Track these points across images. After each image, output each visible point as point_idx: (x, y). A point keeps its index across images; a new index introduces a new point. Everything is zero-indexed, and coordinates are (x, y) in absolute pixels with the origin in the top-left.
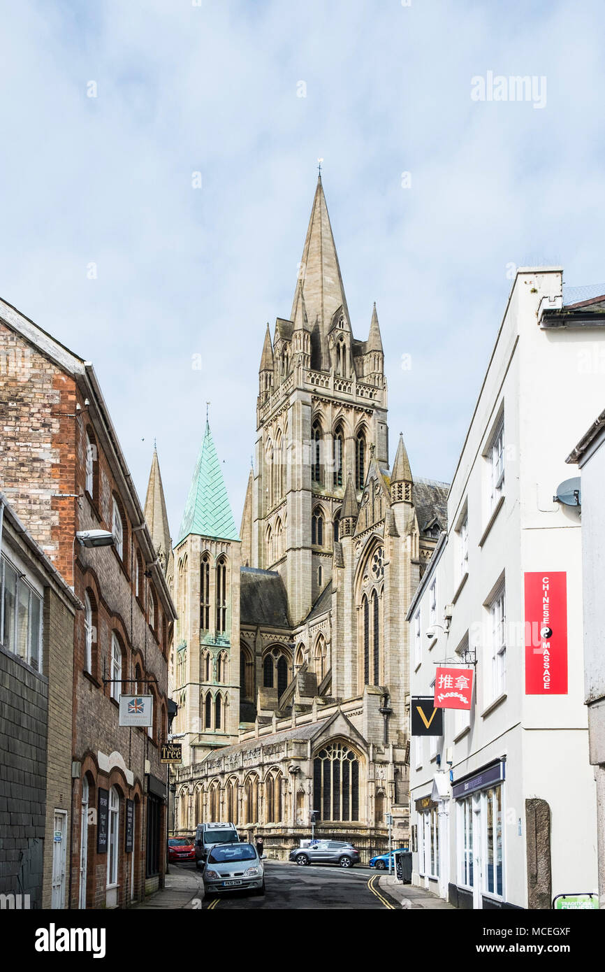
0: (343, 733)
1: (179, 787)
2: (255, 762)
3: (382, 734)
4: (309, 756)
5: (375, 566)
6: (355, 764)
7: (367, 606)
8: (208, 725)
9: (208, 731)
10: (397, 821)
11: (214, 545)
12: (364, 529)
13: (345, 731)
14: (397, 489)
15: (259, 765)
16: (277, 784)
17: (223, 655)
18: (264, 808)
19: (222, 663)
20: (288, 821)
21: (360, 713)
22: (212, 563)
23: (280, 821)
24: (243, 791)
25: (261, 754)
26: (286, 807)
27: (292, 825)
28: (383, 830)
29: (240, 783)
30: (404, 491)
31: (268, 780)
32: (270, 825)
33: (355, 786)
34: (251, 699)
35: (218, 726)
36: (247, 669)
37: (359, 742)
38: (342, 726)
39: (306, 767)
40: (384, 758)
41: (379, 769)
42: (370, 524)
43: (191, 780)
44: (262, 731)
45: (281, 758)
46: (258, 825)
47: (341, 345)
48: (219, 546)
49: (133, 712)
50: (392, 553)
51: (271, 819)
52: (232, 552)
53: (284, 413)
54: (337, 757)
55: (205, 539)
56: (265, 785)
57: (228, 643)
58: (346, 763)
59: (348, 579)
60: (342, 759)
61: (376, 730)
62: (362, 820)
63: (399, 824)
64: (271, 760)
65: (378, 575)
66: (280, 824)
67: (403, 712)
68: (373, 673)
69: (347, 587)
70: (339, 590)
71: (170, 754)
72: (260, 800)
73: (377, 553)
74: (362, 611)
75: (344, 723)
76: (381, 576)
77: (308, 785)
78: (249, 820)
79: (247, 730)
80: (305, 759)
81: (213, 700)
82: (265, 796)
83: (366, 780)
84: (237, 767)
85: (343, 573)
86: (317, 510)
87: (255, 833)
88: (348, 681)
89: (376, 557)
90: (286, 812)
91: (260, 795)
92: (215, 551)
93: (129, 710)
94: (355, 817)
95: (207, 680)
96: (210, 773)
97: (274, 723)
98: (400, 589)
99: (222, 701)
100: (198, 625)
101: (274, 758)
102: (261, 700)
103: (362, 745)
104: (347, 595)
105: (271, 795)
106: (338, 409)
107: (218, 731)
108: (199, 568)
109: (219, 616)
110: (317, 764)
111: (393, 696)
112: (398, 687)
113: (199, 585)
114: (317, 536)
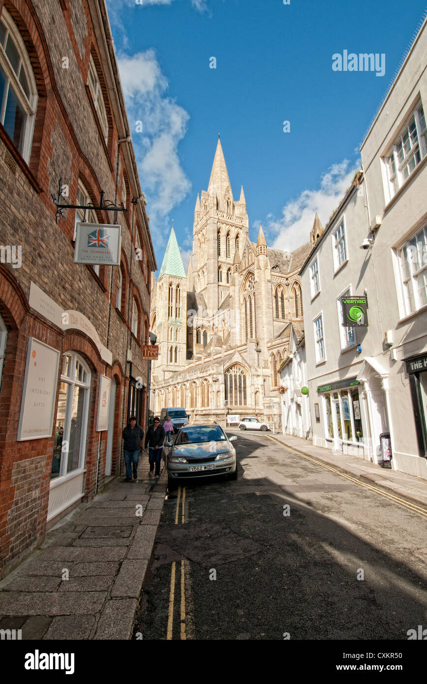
0: (238, 361)
1: (157, 391)
2: (195, 377)
3: (257, 362)
4: (222, 372)
5: (250, 285)
6: (244, 377)
7: (246, 303)
8: (171, 361)
9: (171, 364)
10: (266, 405)
11: (175, 279)
12: (244, 268)
13: (240, 360)
14: (260, 249)
15: (197, 378)
16: (206, 387)
17: (179, 328)
18: (199, 400)
19: (178, 332)
20: (212, 406)
21: (246, 352)
22: (174, 287)
23: (208, 406)
24: (189, 392)
25: (198, 373)
26: (211, 399)
27: (214, 408)
28: (258, 409)
29: (187, 388)
30: (263, 250)
31: (202, 385)
32: (203, 409)
33: (245, 388)
34: (190, 350)
35: (176, 361)
36: (189, 336)
37: (246, 365)
38: (238, 358)
39: (221, 378)
40: (259, 374)
41: (255, 379)
42: (247, 266)
43: (163, 387)
44: (197, 363)
45: (208, 374)
46: (196, 409)
47: (229, 201)
48: (177, 280)
49: (94, 245)
50: (259, 277)
51: (203, 405)
52: (183, 282)
53: (205, 228)
54: (236, 373)
55: (171, 276)
56: (200, 388)
57: (181, 323)
58: (240, 376)
59: (237, 291)
60: (238, 374)
61: (254, 359)
62: (249, 405)
63: (267, 407)
64: (203, 375)
65: (251, 288)
66: (208, 408)
67: (266, 351)
68: (250, 334)
69: (237, 295)
70: (233, 296)
71: (150, 353)
72: (197, 396)
73: (250, 279)
74: (244, 306)
75: (239, 356)
76: (252, 289)
77: (222, 387)
78: (192, 406)
79: (190, 364)
80: (220, 374)
81: (174, 350)
82: (200, 394)
83: (250, 385)
84: (185, 380)
85: (234, 288)
86: (219, 267)
87: (195, 413)
88: (238, 337)
89: (250, 281)
90: (211, 401)
91: (197, 393)
92: (175, 282)
93: (89, 243)
94: (245, 404)
95: (171, 339)
96: (172, 383)
97: (203, 359)
98: (262, 294)
99: (178, 350)
100: (167, 314)
101: (204, 374)
102: (195, 350)
103: (248, 367)
104: (237, 298)
105: (203, 393)
106: (228, 226)
107: (176, 364)
108: (168, 289)
109: (177, 311)
110: (225, 376)
111: (260, 344)
112: (264, 339)
113: (168, 296)
114: (219, 279)
